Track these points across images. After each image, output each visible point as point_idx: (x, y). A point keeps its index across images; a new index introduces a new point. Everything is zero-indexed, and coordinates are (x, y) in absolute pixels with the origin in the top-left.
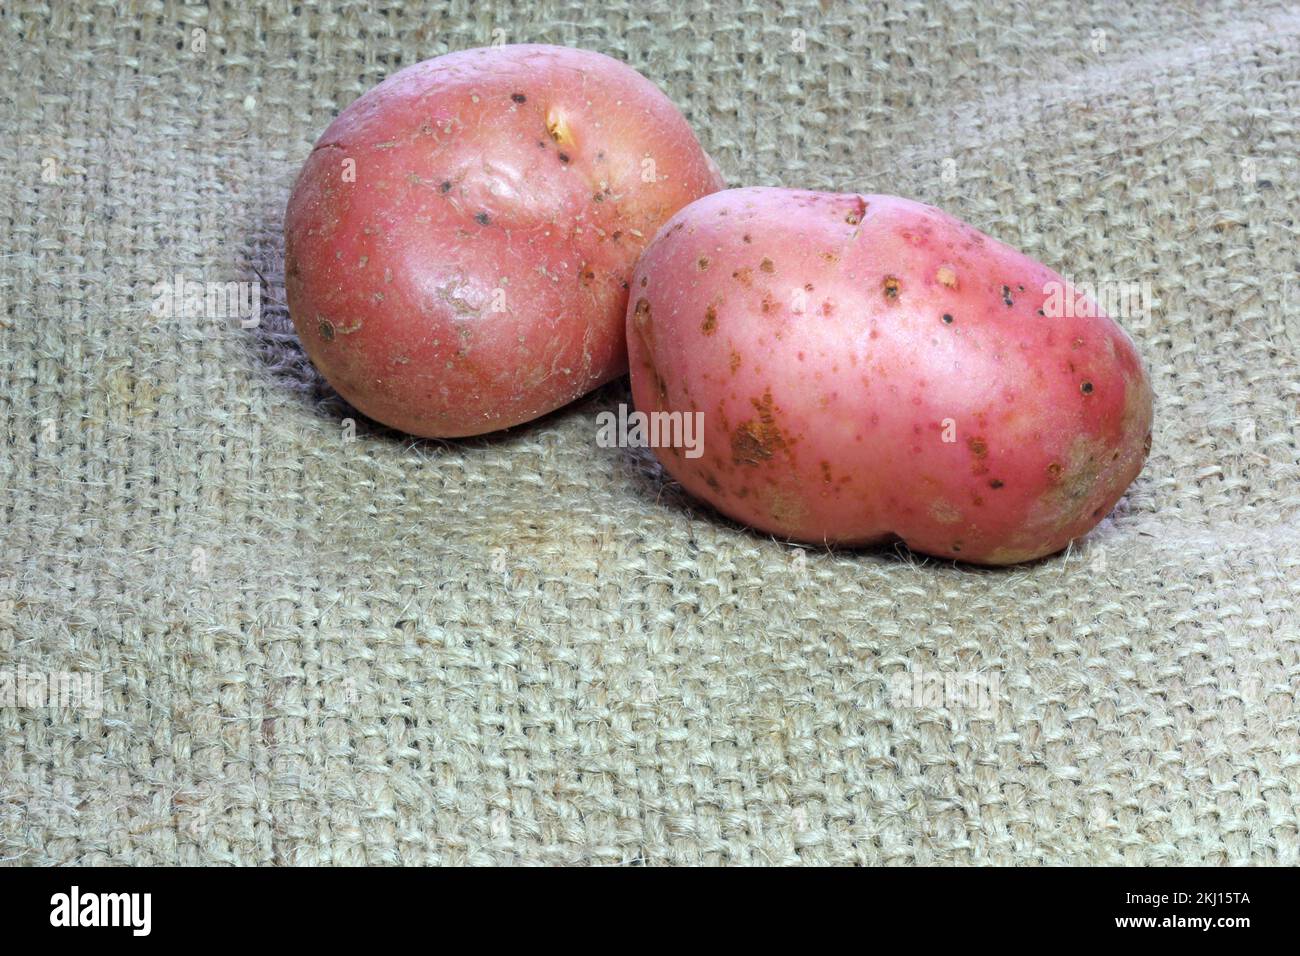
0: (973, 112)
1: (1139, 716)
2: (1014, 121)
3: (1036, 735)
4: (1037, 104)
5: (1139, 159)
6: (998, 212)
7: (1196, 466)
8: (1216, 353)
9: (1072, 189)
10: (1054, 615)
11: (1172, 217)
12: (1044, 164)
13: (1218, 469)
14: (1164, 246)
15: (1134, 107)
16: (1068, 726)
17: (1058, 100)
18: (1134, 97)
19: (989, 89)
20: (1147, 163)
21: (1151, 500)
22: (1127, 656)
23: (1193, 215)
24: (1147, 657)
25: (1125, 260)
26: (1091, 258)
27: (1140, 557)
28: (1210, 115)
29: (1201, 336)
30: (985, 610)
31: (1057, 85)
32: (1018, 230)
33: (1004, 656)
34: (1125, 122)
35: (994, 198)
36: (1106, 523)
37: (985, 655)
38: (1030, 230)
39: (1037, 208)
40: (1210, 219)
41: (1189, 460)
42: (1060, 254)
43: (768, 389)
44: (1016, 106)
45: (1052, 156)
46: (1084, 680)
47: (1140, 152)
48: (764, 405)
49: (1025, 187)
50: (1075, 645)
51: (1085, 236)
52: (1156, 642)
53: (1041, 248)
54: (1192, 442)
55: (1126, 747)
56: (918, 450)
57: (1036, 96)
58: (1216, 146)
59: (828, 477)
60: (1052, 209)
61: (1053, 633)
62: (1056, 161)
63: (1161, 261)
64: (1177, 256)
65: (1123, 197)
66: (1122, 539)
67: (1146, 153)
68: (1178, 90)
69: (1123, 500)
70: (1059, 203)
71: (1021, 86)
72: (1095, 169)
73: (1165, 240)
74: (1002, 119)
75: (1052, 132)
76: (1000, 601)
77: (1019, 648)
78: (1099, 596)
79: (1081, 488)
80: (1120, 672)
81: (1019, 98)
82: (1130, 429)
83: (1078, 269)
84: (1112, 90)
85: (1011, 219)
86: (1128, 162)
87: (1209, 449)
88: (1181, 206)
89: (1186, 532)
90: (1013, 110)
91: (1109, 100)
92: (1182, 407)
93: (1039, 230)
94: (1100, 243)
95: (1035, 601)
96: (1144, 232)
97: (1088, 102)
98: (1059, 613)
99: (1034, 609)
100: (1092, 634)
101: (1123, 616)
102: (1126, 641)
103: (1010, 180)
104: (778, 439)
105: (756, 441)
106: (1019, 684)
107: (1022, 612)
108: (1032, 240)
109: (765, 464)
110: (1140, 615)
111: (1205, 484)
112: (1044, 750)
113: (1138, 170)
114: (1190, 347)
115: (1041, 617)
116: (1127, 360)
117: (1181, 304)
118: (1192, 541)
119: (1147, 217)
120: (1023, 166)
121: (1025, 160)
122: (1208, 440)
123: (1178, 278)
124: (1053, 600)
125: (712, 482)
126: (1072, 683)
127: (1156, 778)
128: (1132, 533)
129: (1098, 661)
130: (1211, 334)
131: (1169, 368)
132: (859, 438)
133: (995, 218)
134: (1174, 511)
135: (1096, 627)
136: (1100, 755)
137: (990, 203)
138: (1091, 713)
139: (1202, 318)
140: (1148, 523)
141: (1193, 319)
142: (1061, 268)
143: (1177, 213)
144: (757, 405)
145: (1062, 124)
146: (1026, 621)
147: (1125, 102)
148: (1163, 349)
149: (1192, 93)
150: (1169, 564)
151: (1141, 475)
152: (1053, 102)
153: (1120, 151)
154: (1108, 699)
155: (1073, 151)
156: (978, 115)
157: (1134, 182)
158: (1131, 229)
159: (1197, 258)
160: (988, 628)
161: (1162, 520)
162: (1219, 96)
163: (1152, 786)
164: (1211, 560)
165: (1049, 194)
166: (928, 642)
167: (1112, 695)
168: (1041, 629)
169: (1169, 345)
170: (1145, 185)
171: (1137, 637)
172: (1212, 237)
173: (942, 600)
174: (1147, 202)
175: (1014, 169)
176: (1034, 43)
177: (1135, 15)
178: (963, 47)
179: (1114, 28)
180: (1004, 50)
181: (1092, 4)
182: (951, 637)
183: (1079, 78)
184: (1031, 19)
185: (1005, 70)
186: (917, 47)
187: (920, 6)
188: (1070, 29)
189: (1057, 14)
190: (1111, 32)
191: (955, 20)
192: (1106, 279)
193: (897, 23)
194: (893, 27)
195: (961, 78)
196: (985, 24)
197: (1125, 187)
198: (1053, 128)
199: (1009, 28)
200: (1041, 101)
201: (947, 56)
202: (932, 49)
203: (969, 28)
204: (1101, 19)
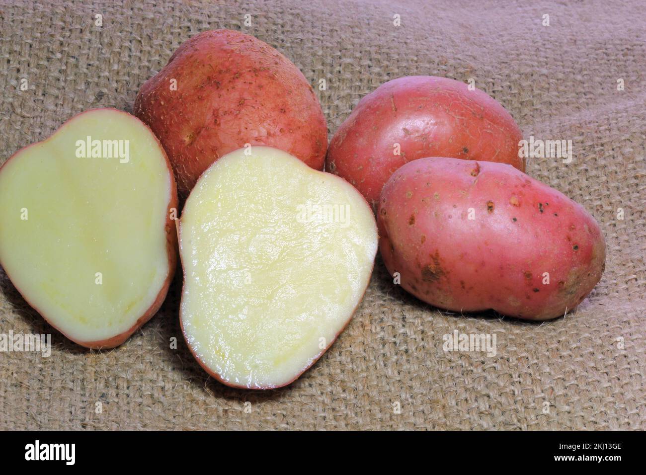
0: (531, 129)
1: (596, 383)
2: (548, 132)
3: (552, 393)
4: (558, 125)
5: (602, 148)
6: (540, 170)
7: (625, 275)
8: (635, 228)
9: (573, 160)
10: (561, 339)
11: (616, 172)
13: (635, 276)
14: (613, 185)
15: (601, 126)
16: (566, 388)
17: (567, 124)
18: (600, 122)
19: (537, 120)
20: (605, 150)
21: (606, 290)
22: (592, 357)
23: (625, 171)
24: (600, 357)
25: (595, 191)
26: (580, 190)
27: (599, 314)
28: (633, 130)
30: (531, 338)
31: (568, 117)
32: (549, 178)
33: (538, 359)
34: (596, 132)
35: (539, 164)
36: (586, 300)
37: (530, 359)
38: (554, 178)
39: (557, 168)
40: (633, 173)
41: (622, 272)
42: (567, 188)
43: (437, 251)
44: (549, 126)
46: (573, 368)
47: (602, 145)
48: (435, 257)
49: (552, 159)
50: (570, 352)
51: (578, 180)
52: (605, 350)
54: (624, 265)
55: (590, 396)
56: (502, 276)
57: (558, 122)
58: (636, 143)
59: (463, 287)
60: (564, 169)
61: (560, 347)
63: (611, 190)
64: (618, 188)
65: (595, 164)
66: (592, 307)
67: (605, 146)
68: (620, 119)
69: (594, 290)
70: (567, 166)
71: (552, 118)
72: (583, 152)
73: (613, 182)
76: (538, 334)
77: (545, 355)
78: (580, 330)
79: (573, 290)
80: (589, 363)
81: (551, 122)
82: (594, 262)
83: (574, 194)
84: (591, 119)
85: (546, 173)
86: (597, 149)
87: (631, 268)
88: (620, 168)
89: (621, 303)
90: (548, 127)
91: (590, 123)
92: (620, 251)
93: (558, 177)
94: (584, 183)
95: (552, 334)
96: (604, 178)
97: (580, 124)
98: (563, 338)
99: (552, 337)
100: (577, 347)
101: (590, 339)
102: (591, 350)
104: (442, 272)
105: (432, 273)
106: (544, 371)
107: (546, 339)
108: (555, 182)
109: (436, 281)
110: (598, 338)
111: (629, 283)
112: (555, 399)
113: (601, 153)
115: (555, 340)
116: (594, 233)
118: (621, 307)
119: (605, 172)
122: (631, 264)
123: (618, 198)
124: (560, 333)
125: (414, 288)
126: (567, 369)
127: (603, 409)
128: (596, 304)
129: (579, 359)
131: (615, 235)
132: (476, 271)
133: (539, 173)
134: (616, 294)
135: (579, 344)
136: (579, 400)
137: (537, 167)
138: (576, 382)
140: (604, 300)
141: (625, 215)
142: (567, 193)
143: (618, 171)
144: (432, 256)
145: (569, 133)
146: (548, 342)
147: (597, 124)
148: (612, 227)
149: (625, 121)
150: (611, 317)
151: (601, 279)
152: (565, 124)
153: (593, 145)
154: (583, 376)
155: (574, 144)
157: (600, 157)
158: (598, 177)
159: (627, 190)
160: (531, 346)
161: (610, 298)
162: (637, 121)
163: (601, 412)
164: (629, 315)
166: (505, 355)
167: (585, 374)
168: (554, 346)
169: (615, 225)
170: (605, 159)
171: (596, 348)
172: (633, 181)
173: (513, 334)
174: (605, 166)
176: (558, 100)
177: (603, 89)
178: (527, 101)
179: (593, 94)
180: (545, 103)
181: (584, 83)
182: (515, 351)
183: (578, 115)
184: (557, 89)
185: (545, 111)
186: (507, 101)
187: (509, 84)
188: (574, 94)
189: (568, 88)
190: (591, 96)
191: (523, 90)
192: (587, 198)
193: (498, 91)
194: (497, 93)
195: (526, 115)
196: (536, 92)
197: (596, 160)
198: (565, 134)
199: (547, 94)
200: (560, 124)
201: (520, 106)
202: (513, 103)
203: (529, 93)
204: (587, 90)
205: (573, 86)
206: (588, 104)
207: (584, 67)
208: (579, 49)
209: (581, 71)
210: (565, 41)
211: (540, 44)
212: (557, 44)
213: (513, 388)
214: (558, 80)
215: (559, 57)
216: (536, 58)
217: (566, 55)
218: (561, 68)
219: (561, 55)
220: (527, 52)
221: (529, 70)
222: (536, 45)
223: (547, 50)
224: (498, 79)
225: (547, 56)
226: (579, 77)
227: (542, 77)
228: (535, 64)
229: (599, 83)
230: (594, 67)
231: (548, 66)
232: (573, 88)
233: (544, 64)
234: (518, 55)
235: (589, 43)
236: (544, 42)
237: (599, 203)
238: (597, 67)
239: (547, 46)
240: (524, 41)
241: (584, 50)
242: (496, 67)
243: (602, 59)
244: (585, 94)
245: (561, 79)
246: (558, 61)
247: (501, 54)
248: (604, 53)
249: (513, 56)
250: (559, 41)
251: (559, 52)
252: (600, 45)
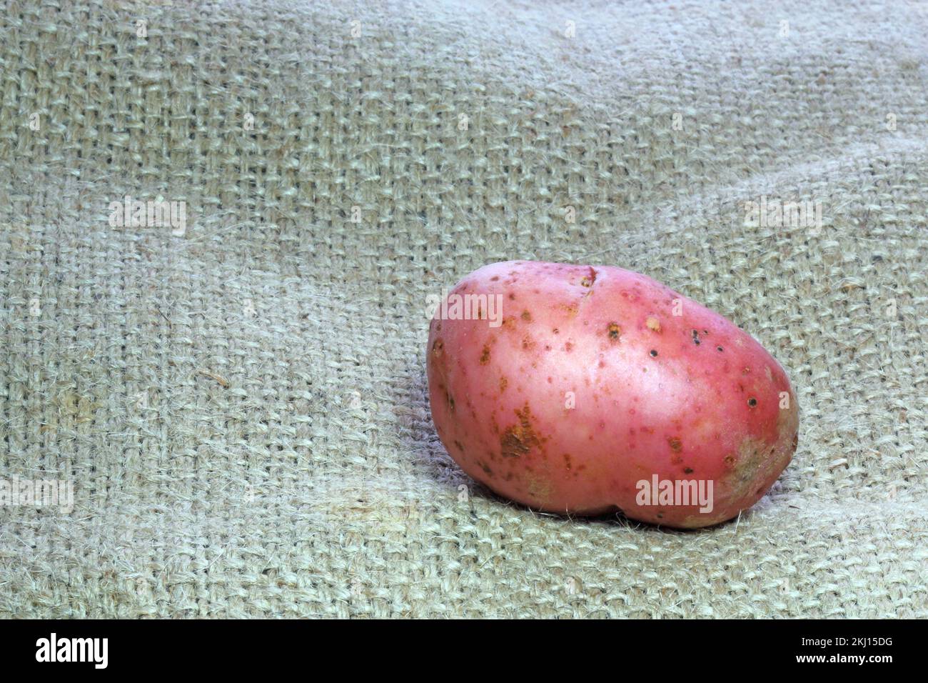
0: (671, 207)
2: (700, 214)
4: (716, 201)
5: (788, 240)
6: (689, 278)
7: (829, 459)
8: (843, 378)
9: (741, 262)
10: (729, 564)
11: (812, 282)
12: (721, 244)
13: (845, 460)
14: (806, 302)
17: (731, 198)
19: (682, 191)
20: (794, 243)
21: (797, 482)
22: (780, 594)
23: (827, 280)
24: (795, 594)
25: (778, 312)
26: (754, 311)
27: (790, 523)
28: (839, 210)
29: (832, 366)
30: (680, 561)
31: (730, 188)
32: (703, 291)
33: (694, 593)
35: (686, 268)
36: (765, 499)
37: (680, 592)
38: (711, 291)
39: (716, 275)
40: (839, 283)
41: (824, 454)
42: (733, 308)
43: (527, 403)
44: (702, 203)
45: (727, 239)
46: (750, 610)
47: (789, 236)
48: (524, 414)
49: (708, 260)
50: (744, 586)
51: (750, 295)
52: (802, 583)
53: (719, 304)
54: (826, 441)
56: (633, 446)
57: (715, 196)
58: (843, 232)
59: (569, 466)
60: (727, 276)
61: (729, 577)
62: (730, 242)
63: (804, 313)
64: (815, 309)
65: (777, 268)
66: (777, 510)
67: (794, 237)
68: (815, 192)
69: (778, 483)
70: (732, 272)
71: (705, 189)
72: (757, 247)
73: (807, 298)
74: (692, 212)
75: (727, 222)
76: (691, 554)
77: (704, 588)
78: (761, 550)
79: (748, 474)
80: (775, 605)
81: (703, 197)
82: (783, 432)
83: (745, 319)
85: (698, 283)
86: (780, 243)
87: (838, 446)
88: (818, 275)
89: (823, 505)
90: (699, 206)
92: (819, 417)
93: (718, 291)
94: (761, 300)
95: (715, 554)
96: (792, 292)
98: (732, 562)
99: (715, 560)
100: (756, 578)
101: (778, 565)
102: (780, 583)
103: (697, 256)
104: (533, 439)
105: (518, 440)
106: (705, 614)
107: (706, 562)
108: (713, 298)
109: (523, 456)
110: (790, 564)
111: (836, 471)
113: (787, 249)
114: (824, 374)
115: (720, 566)
116: (781, 383)
117: (818, 343)
118: (826, 512)
119: (793, 280)
120: (706, 246)
121: (708, 241)
122: (837, 440)
123: (816, 325)
124: (728, 553)
125: (487, 470)
126: (742, 613)
128: (784, 506)
129: (760, 597)
130: (839, 365)
131: (810, 389)
132: (591, 438)
133: (686, 283)
134: (814, 490)
135: (758, 573)
137: (683, 272)
139: (833, 354)
140: (795, 499)
141: (827, 354)
142: (733, 318)
143: (815, 279)
144: (519, 414)
145: (734, 216)
146: (709, 568)
148: (805, 375)
149: (825, 194)
150: (811, 528)
151: (790, 465)
152: (727, 200)
153: (775, 235)
155: (742, 235)
156: (675, 209)
157: (785, 257)
158: (783, 290)
159: (829, 311)
160: (682, 573)
161: (805, 497)
162: (845, 196)
164: (840, 525)
165: (725, 266)
166: (640, 583)
168: (720, 574)
169: (810, 373)
170: (793, 259)
171: (788, 579)
172: (840, 296)
173: (650, 554)
174: (794, 271)
175: (700, 248)
176: (714, 158)
177: (785, 138)
178: (663, 161)
179: (770, 147)
180: (692, 163)
181: (755, 130)
182: (656, 580)
183: (746, 183)
184: (711, 141)
185: (693, 177)
186: (631, 162)
187: (633, 132)
188: (739, 148)
189: (730, 138)
190: (768, 150)
191: (658, 143)
192: (765, 325)
193: (617, 144)
194: (614, 147)
195: (663, 183)
196: (679, 145)
197: (779, 261)
198: (728, 218)
199: (696, 148)
200: (719, 199)
201: (652, 168)
202: (642, 163)
203: (668, 148)
204: (761, 141)
205: (739, 134)
206: (762, 164)
207: (755, 103)
208: (745, 73)
209: (750, 109)
210: (723, 61)
211: (683, 66)
212: (711, 65)
214: (713, 125)
215: (714, 88)
216: (676, 90)
217: (725, 83)
218: (718, 105)
219: (717, 84)
220: (663, 81)
221: (666, 109)
222: (677, 68)
223: (696, 77)
224: (617, 124)
225: (695, 85)
226: (747, 120)
227: (688, 121)
228: (676, 99)
229: (780, 129)
230: (769, 103)
231: (697, 102)
232: (737, 138)
233: (690, 99)
234: (648, 85)
235: (762, 64)
236: (689, 64)
237: (783, 333)
238: (776, 103)
239: (695, 70)
240: (657, 61)
241: (754, 75)
242: (613, 105)
243: (784, 89)
244: (757, 147)
245: (717, 124)
246: (713, 94)
247: (621, 84)
248: (786, 80)
249: (640, 87)
250: (714, 61)
251: (714, 80)
252: (779, 67)
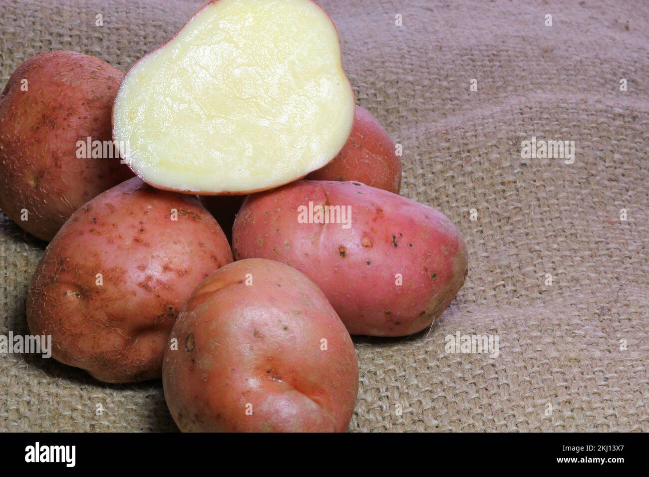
0: (397, 136)
1: (464, 394)
2: (414, 139)
3: (419, 407)
4: (424, 132)
5: (468, 154)
6: (407, 177)
7: (493, 282)
8: (502, 234)
9: (439, 167)
10: (428, 350)
11: (483, 179)
12: (427, 157)
13: (502, 282)
14: (479, 191)
15: (467, 132)
16: (433, 401)
17: (433, 130)
18: (467, 128)
19: (403, 127)
20: (472, 156)
21: (474, 297)
22: (459, 367)
23: (492, 177)
24: (468, 366)
25: (462, 197)
26: (447, 196)
27: (466, 322)
28: (500, 135)
29: (496, 228)
31: (434, 123)
32: (415, 185)
33: (405, 371)
34: (462, 138)
37: (398, 371)
39: (423, 175)
40: (500, 179)
41: (490, 279)
42: (434, 194)
44: (415, 133)
45: (430, 153)
46: (440, 379)
47: (469, 151)
49: (418, 166)
50: (437, 363)
51: (445, 187)
52: (473, 360)
53: (426, 193)
54: (492, 271)
55: (458, 409)
57: (424, 129)
58: (502, 149)
60: (430, 175)
61: (428, 358)
62: (432, 155)
63: (478, 197)
64: (485, 195)
65: (461, 170)
66: (460, 314)
67: (472, 152)
68: (486, 125)
70: (433, 173)
71: (418, 125)
72: (449, 158)
73: (480, 189)
74: (409, 138)
75: (430, 143)
77: (412, 366)
80: (456, 374)
81: (417, 129)
83: (441, 201)
84: (457, 125)
85: (412, 180)
86: (464, 155)
87: (499, 274)
88: (487, 174)
89: (489, 310)
90: (414, 134)
91: (456, 129)
92: (487, 257)
93: (424, 185)
94: (451, 190)
95: (419, 345)
96: (471, 185)
97: (447, 130)
98: (430, 349)
100: (444, 358)
102: (459, 360)
103: (412, 164)
106: (412, 383)
107: (413, 350)
108: (422, 189)
111: (497, 289)
112: (423, 413)
113: (468, 160)
114: (491, 232)
115: (422, 351)
117: (487, 214)
118: (489, 314)
119: (471, 178)
120: (418, 158)
121: (418, 155)
122: (499, 270)
123: (486, 204)
124: (427, 343)
126: (435, 380)
127: (471, 422)
128: (464, 312)
129: (447, 369)
130: (500, 227)
131: (482, 241)
134: (484, 301)
135: (446, 354)
136: (448, 413)
138: (443, 394)
139: (496, 221)
140: (472, 307)
141: (492, 221)
142: (434, 201)
143: (485, 177)
145: (435, 140)
146: (416, 353)
147: (463, 130)
148: (479, 233)
149: (492, 127)
150: (479, 324)
151: (463, 287)
152: (431, 130)
153: (460, 151)
154: (450, 387)
155: (439, 151)
156: (399, 137)
157: (466, 164)
158: (465, 184)
159: (494, 196)
161: (478, 305)
162: (504, 127)
163: (469, 425)
164: (497, 322)
165: (429, 169)
167: (452, 385)
168: (421, 357)
169: (482, 232)
170: (471, 165)
171: (464, 357)
172: (500, 187)
174: (472, 173)
175: (414, 159)
176: (423, 106)
177: (469, 95)
178: (392, 109)
179: (459, 100)
180: (411, 110)
181: (450, 89)
182: (382, 364)
183: (443, 121)
184: (423, 96)
185: (410, 118)
186: (372, 109)
187: (374, 91)
188: (440, 101)
189: (434, 94)
190: (457, 102)
191: (389, 98)
192: (454, 205)
193: (363, 99)
194: (362, 101)
195: (392, 122)
196: (402, 99)
197: (462, 166)
198: (431, 141)
199: (413, 100)
200: (426, 130)
201: (385, 113)
202: (379, 110)
203: (395, 100)
204: (453, 96)
205: (439, 92)
206: (454, 110)
207: (450, 73)
208: (444, 55)
209: (447, 77)
210: (431, 47)
211: (405, 51)
212: (422, 50)
213: (380, 403)
214: (423, 87)
215: (424, 64)
216: (401, 65)
217: (431, 61)
218: (427, 74)
219: (426, 62)
220: (392, 60)
221: (394, 77)
222: (401, 52)
223: (413, 57)
224: (363, 87)
225: (412, 63)
226: (445, 84)
227: (407, 84)
228: (401, 71)
229: (465, 89)
230: (459, 73)
231: (414, 73)
232: (438, 94)
233: (410, 71)
234: (383, 63)
235: (454, 50)
236: (409, 50)
237: (466, 209)
238: (463, 73)
239: (413, 53)
240: (390, 48)
241: (449, 56)
242: (361, 75)
243: (468, 65)
244: (450, 100)
245: (426, 86)
246: (424, 67)
247: (366, 62)
248: (470, 59)
249: (378, 64)
250: (425, 48)
251: (424, 59)
252: (465, 51)
